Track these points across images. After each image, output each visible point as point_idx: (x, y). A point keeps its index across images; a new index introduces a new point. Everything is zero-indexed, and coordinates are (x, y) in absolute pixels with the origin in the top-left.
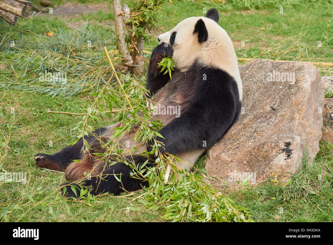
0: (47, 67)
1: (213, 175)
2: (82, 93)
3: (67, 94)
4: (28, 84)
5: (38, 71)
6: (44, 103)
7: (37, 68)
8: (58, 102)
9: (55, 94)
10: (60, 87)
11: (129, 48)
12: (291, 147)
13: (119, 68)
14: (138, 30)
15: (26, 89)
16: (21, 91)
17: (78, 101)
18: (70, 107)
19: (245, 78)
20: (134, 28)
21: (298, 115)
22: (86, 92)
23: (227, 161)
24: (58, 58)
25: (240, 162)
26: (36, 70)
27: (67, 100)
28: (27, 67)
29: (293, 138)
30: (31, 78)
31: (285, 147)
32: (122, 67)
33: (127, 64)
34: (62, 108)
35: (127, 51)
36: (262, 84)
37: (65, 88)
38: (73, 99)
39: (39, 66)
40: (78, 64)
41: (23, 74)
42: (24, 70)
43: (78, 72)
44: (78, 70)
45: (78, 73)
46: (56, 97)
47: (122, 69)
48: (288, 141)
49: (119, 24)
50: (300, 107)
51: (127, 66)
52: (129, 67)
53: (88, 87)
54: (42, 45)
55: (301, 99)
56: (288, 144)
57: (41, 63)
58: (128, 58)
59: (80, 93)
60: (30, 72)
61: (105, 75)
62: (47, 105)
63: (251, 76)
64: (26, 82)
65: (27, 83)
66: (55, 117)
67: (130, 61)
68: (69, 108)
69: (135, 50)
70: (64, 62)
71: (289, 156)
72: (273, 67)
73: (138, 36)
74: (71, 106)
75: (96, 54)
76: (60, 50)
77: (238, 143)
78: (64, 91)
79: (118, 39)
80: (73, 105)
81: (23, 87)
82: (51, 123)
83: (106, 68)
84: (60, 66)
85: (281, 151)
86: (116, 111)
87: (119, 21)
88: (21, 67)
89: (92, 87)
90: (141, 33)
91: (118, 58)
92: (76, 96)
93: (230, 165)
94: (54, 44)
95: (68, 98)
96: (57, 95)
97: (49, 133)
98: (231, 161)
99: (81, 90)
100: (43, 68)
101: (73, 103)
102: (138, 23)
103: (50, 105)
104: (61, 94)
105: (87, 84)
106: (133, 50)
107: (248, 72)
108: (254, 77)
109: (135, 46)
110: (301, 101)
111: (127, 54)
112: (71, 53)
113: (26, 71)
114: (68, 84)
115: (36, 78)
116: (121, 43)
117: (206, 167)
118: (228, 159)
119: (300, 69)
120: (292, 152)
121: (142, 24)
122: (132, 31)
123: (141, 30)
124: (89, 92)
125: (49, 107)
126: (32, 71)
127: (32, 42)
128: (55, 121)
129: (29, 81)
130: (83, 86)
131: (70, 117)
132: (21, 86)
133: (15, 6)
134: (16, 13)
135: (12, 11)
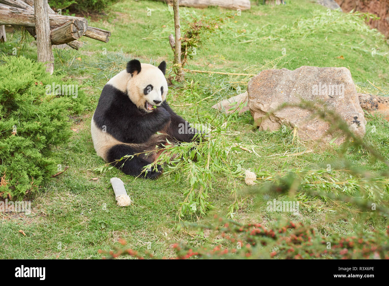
12: (358, 120)
19: (300, 79)
21: (352, 100)
23: (314, 130)
25: (322, 131)
29: (358, 114)
31: (354, 120)
35: (181, 65)
36: (316, 82)
48: (355, 116)
50: (352, 95)
55: (351, 90)
56: (356, 118)
63: (303, 76)
71: (359, 125)
72: (319, 71)
77: (316, 119)
85: (352, 122)
93: (316, 133)
98: (316, 130)
107: (300, 74)
108: (307, 77)
110: (352, 91)
118: (314, 129)
119: (340, 71)
120: (360, 123)
133: (101, 35)
134: (102, 40)
135: (98, 37)
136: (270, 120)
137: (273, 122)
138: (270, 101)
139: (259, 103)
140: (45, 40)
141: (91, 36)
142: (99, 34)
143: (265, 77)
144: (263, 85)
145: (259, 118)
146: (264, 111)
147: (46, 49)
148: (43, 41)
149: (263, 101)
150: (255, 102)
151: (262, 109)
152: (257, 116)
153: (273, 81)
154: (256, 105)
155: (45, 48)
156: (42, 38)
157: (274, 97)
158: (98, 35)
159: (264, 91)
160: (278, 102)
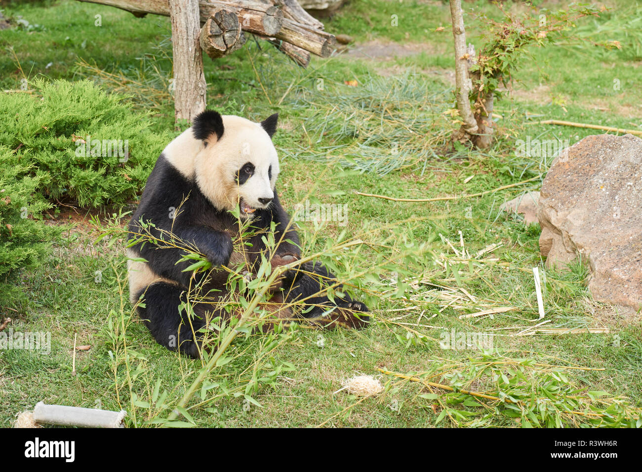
0: (351, 131)
1: (600, 299)
2: (403, 169)
3: (380, 170)
4: (324, 154)
5: (339, 135)
6: (348, 181)
7: (336, 131)
8: (368, 182)
9: (364, 170)
10: (371, 159)
11: (473, 108)
13: (457, 137)
14: (489, 82)
15: (321, 161)
16: (315, 162)
17: (397, 182)
18: (385, 189)
20: (483, 78)
22: (407, 169)
23: (622, 279)
24: (369, 119)
26: (337, 134)
27: (381, 179)
28: (324, 129)
30: (329, 145)
32: (462, 135)
33: (468, 130)
34: (373, 190)
35: (471, 112)
37: (378, 162)
38: (389, 178)
39: (339, 129)
40: (396, 128)
41: (318, 138)
42: (319, 132)
43: (396, 139)
44: (396, 137)
45: (396, 141)
46: (365, 174)
47: (461, 139)
49: (461, 73)
51: (468, 134)
52: (472, 136)
53: (411, 162)
54: (345, 98)
57: (344, 125)
58: (470, 123)
59: (399, 170)
60: (327, 136)
61: (436, 146)
62: (352, 185)
64: (321, 151)
65: (323, 152)
66: (364, 202)
67: (473, 127)
68: (383, 191)
69: (482, 110)
70: (375, 124)
73: (487, 91)
74: (388, 188)
75: (422, 114)
76: (370, 106)
78: (377, 166)
79: (459, 94)
80: (389, 187)
81: (317, 157)
82: (358, 211)
83: (437, 135)
84: (370, 129)
86: (451, 198)
87: (462, 68)
88: (316, 129)
89: (416, 162)
90: (492, 86)
91: (457, 121)
92: (393, 174)
93: (626, 286)
94: (361, 97)
95: (381, 175)
96: (366, 171)
97: (355, 225)
98: (628, 280)
99: (401, 165)
100: (346, 131)
101: (389, 183)
102: (491, 72)
103: (356, 185)
104: (372, 171)
105: (409, 158)
106: (479, 111)
109: (482, 105)
111: (470, 116)
112: (386, 111)
113: (322, 135)
114: (382, 157)
115: (336, 145)
116: (462, 100)
117: (589, 287)
118: (623, 277)
121: (496, 73)
122: (480, 83)
123: (494, 81)
124: (412, 169)
125: (355, 188)
126: (330, 135)
127: (330, 93)
128: (364, 208)
129: (326, 150)
130: (404, 160)
131: (386, 205)
132: (315, 155)
133: (312, 41)
134: (313, 51)
135: (307, 47)
136: (563, 247)
137: (568, 252)
138: (572, 204)
139: (552, 207)
140: (185, 48)
141: (295, 43)
142: (309, 40)
143: (586, 151)
144: (575, 169)
145: (548, 240)
146: (556, 225)
147: (187, 65)
148: (181, 50)
149: (560, 204)
150: (546, 205)
151: (553, 221)
152: (545, 235)
153: (598, 160)
154: (545, 212)
155: (184, 64)
156: (180, 43)
157: (583, 198)
158: (307, 42)
159: (571, 181)
160: (586, 209)
